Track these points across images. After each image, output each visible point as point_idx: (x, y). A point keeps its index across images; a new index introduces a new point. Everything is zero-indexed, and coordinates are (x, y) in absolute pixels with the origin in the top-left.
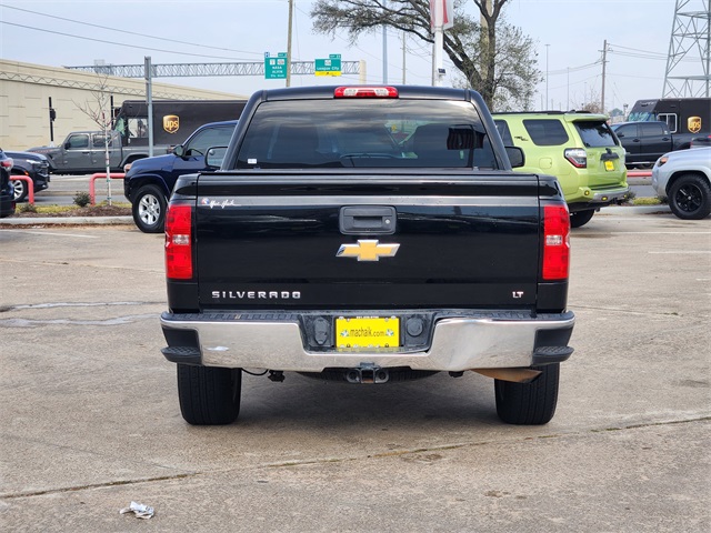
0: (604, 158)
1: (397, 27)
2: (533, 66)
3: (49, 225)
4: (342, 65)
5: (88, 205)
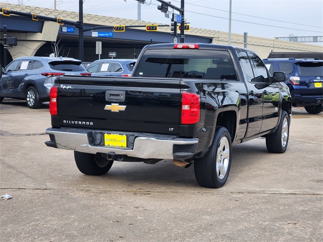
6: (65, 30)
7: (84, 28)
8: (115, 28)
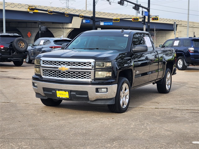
6: (84, 21)
7: (96, 20)
8: (114, 20)
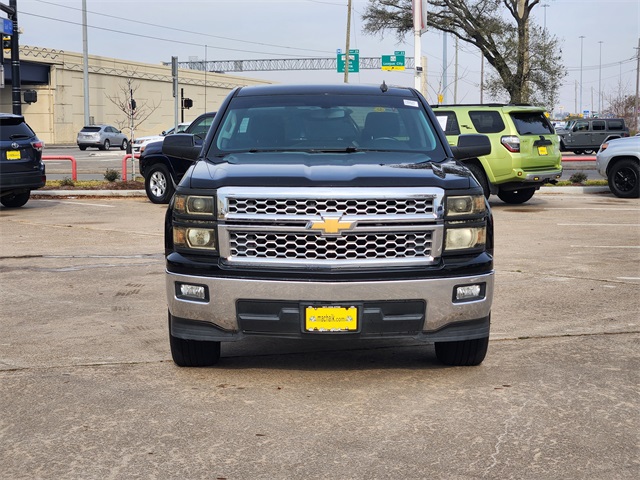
0: (537, 144)
1: (438, 28)
2: (558, 62)
3: (82, 196)
4: (406, 60)
5: (117, 180)
